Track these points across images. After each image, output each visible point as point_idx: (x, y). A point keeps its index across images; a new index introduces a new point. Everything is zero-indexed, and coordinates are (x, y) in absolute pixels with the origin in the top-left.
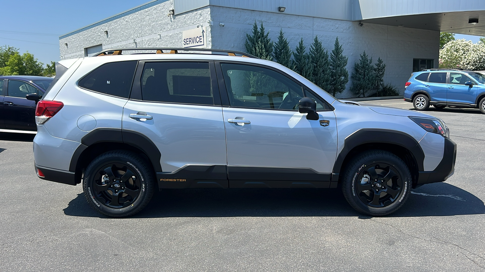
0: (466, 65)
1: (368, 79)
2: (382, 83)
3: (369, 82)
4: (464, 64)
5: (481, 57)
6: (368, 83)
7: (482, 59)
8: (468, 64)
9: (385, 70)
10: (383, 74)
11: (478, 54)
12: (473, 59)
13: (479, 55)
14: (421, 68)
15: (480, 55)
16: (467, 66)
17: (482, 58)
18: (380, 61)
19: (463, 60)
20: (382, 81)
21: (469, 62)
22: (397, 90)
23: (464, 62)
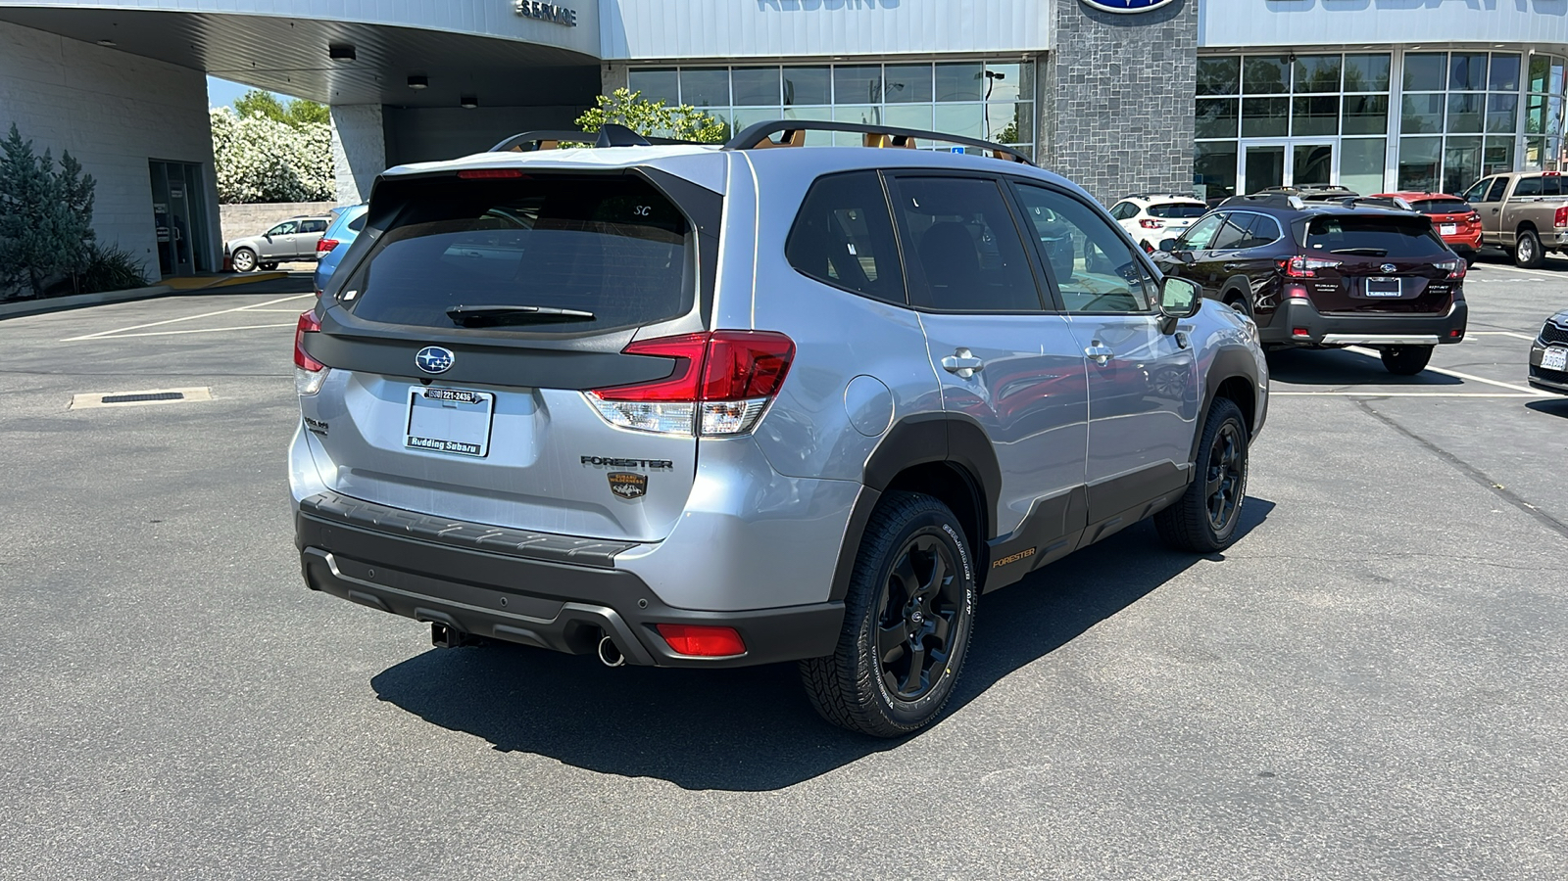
0: (236, 185)
1: (53, 230)
2: (88, 242)
3: (57, 240)
4: (232, 180)
5: (275, 160)
6: (55, 244)
7: (279, 167)
8: (241, 181)
9: (92, 195)
10: (87, 210)
11: (266, 151)
12: (256, 164)
13: (269, 154)
14: (173, 192)
15: (272, 154)
16: (239, 186)
17: (278, 163)
18: (71, 165)
19: (225, 168)
20: (90, 235)
21: (245, 175)
22: (137, 267)
23: (228, 173)
